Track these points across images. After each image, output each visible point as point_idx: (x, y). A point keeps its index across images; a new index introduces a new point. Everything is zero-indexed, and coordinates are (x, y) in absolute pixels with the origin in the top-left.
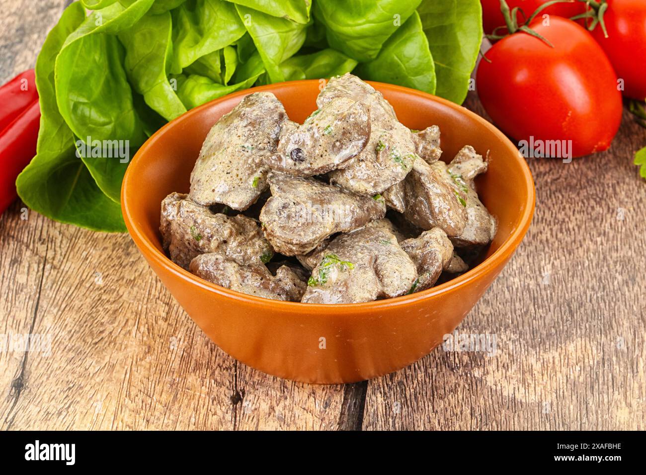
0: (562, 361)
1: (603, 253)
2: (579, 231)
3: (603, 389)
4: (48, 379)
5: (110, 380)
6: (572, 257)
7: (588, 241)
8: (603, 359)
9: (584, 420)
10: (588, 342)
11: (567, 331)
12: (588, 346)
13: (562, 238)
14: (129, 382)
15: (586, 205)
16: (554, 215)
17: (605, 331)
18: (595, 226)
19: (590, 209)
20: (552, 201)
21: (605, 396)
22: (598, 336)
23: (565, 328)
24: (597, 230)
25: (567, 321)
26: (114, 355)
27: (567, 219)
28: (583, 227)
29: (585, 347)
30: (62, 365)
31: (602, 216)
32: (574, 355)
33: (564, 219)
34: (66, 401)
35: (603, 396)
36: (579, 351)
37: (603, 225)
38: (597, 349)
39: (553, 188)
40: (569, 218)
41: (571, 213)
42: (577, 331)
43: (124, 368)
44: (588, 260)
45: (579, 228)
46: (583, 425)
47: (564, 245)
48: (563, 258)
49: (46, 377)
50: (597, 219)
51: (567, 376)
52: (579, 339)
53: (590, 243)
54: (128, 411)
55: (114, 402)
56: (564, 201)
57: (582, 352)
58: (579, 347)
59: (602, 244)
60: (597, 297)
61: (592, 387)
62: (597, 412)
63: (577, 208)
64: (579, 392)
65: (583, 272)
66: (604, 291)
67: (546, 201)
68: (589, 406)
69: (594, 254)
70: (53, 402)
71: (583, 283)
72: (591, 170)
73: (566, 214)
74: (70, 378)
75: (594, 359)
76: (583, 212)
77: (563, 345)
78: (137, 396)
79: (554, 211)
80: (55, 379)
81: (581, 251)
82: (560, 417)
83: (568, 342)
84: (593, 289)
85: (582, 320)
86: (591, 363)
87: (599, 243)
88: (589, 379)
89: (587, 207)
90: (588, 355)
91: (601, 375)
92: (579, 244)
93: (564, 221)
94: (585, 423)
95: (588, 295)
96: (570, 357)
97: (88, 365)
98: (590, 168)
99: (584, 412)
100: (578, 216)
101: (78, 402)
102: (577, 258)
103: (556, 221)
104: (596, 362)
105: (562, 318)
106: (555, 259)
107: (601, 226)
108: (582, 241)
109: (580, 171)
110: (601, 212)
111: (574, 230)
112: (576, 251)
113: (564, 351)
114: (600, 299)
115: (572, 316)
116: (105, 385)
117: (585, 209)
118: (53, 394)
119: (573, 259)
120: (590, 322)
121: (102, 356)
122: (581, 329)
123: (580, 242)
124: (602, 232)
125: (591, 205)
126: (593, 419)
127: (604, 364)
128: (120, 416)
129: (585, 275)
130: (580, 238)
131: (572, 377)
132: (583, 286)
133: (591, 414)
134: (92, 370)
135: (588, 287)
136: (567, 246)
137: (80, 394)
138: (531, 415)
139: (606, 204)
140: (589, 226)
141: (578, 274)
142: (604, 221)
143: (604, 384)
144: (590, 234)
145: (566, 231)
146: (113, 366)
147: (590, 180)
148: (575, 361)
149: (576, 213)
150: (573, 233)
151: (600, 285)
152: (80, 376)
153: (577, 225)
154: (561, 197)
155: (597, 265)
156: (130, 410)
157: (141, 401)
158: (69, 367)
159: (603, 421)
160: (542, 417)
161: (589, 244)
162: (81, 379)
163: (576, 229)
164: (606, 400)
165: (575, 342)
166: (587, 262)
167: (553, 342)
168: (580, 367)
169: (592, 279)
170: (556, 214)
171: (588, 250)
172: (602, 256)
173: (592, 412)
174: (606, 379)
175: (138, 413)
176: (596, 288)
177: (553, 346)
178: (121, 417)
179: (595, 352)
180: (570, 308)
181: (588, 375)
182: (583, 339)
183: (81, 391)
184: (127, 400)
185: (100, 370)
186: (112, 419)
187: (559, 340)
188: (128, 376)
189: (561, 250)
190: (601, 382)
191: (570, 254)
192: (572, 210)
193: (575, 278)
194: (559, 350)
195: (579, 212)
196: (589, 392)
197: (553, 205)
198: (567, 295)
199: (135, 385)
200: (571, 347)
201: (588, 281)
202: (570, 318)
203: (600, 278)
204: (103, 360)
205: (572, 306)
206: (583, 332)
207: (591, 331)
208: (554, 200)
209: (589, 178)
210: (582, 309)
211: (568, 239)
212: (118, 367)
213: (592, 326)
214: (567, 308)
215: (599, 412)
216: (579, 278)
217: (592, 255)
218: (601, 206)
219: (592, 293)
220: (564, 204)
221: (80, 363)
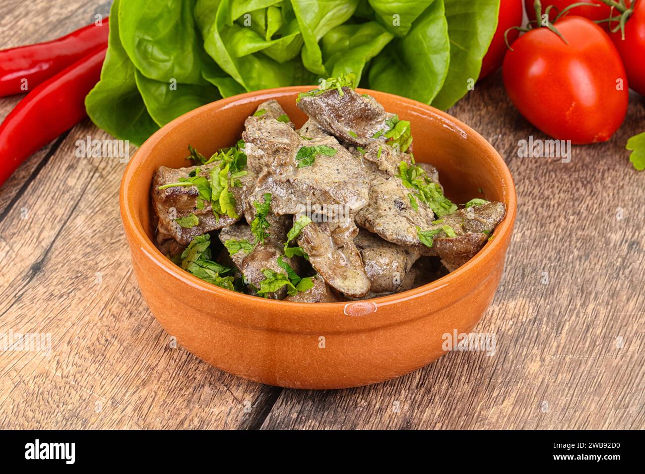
0: (500, 315)
1: (570, 230)
2: (558, 208)
3: (525, 343)
4: (62, 266)
5: (112, 275)
6: (542, 230)
7: (562, 219)
8: (536, 318)
9: (499, 367)
10: (528, 302)
11: (513, 291)
12: (527, 306)
13: (541, 212)
14: (128, 279)
15: (573, 186)
16: (541, 191)
17: (546, 295)
18: (573, 205)
19: (575, 190)
20: (545, 179)
21: (525, 349)
22: (538, 299)
23: (513, 288)
24: (574, 209)
25: (517, 282)
26: (125, 255)
27: (551, 196)
28: (563, 205)
29: (524, 306)
30: (78, 257)
31: (583, 197)
32: (512, 312)
33: (549, 196)
34: (70, 287)
35: (523, 349)
36: (517, 309)
37: (580, 206)
38: (533, 309)
39: (551, 168)
40: (554, 196)
41: (557, 192)
42: (522, 292)
43: (128, 267)
44: (555, 235)
45: (559, 205)
46: (496, 371)
47: (540, 217)
48: (535, 229)
49: (61, 264)
50: (577, 199)
51: (499, 328)
52: (521, 299)
53: (563, 219)
54: (118, 302)
55: (109, 294)
56: (556, 180)
57: (520, 309)
58: (519, 305)
59: (573, 222)
60: (551, 266)
61: (517, 340)
62: (513, 361)
63: (565, 188)
64: (505, 342)
65: (546, 244)
66: (558, 262)
67: (540, 178)
68: (508, 356)
69: (563, 230)
70: (59, 287)
71: (543, 253)
72: (590, 156)
73: (552, 192)
74: (81, 269)
75: (527, 317)
76: (569, 191)
77: (506, 301)
78: (130, 291)
79: (543, 188)
80: (68, 268)
81: (552, 225)
82: (479, 361)
83: (511, 300)
84: (550, 259)
85: (530, 283)
86: (524, 320)
87: (571, 221)
88: (517, 333)
89: (573, 188)
90: (524, 313)
91: (528, 331)
92: (553, 219)
93: (548, 198)
94: (499, 369)
95: (544, 263)
96: (508, 312)
97: (100, 260)
98: (589, 154)
99: (502, 360)
100: (562, 195)
101: (80, 289)
102: (547, 231)
103: (542, 196)
104: (528, 320)
105: (514, 279)
106: (527, 229)
107: (578, 206)
108: (557, 217)
109: (579, 156)
110: (584, 194)
111: (554, 206)
112: (548, 225)
113: (504, 307)
114: (552, 268)
115: (523, 279)
116: (107, 279)
117: (570, 189)
118: (62, 280)
119: (543, 231)
120: (536, 286)
121: (113, 255)
122: (526, 290)
123: (555, 218)
124: (578, 212)
125: (577, 187)
126: (507, 367)
127: (534, 323)
128: (109, 306)
129: (547, 246)
130: (556, 214)
131: (503, 329)
132: (542, 255)
133: (507, 363)
134: (101, 265)
135: (546, 257)
136: (542, 220)
137: (83, 283)
138: (455, 356)
139: (591, 187)
140: (568, 205)
141: (542, 244)
142: (583, 201)
143: (528, 339)
144: (566, 212)
145: (547, 206)
146: (120, 264)
147: (586, 164)
148: (510, 317)
149: (562, 191)
150: (552, 209)
151: (556, 257)
152: (89, 269)
153: (558, 202)
154: (554, 176)
155: (561, 239)
156: (120, 303)
157: (131, 296)
158: (83, 260)
159: (514, 369)
160: (464, 359)
161: (561, 221)
162: (90, 271)
163: (556, 206)
164: (524, 353)
165: (516, 301)
166: (554, 235)
167: (498, 298)
168: (513, 322)
169: (552, 251)
170: (544, 190)
171: (559, 225)
172: (568, 233)
173: (509, 360)
174: (532, 335)
175: (125, 306)
176: (553, 258)
177: (497, 301)
178: (111, 307)
179: (531, 311)
180: (524, 271)
181: (517, 330)
182: (525, 299)
183: (85, 281)
184: (120, 293)
185: (108, 266)
186: (103, 307)
187: (504, 297)
188: (129, 274)
189: (535, 223)
190: (526, 337)
191: (542, 227)
192: (559, 189)
193: (538, 248)
194: (500, 305)
195: (565, 192)
196: (512, 344)
197: (545, 182)
198: (525, 261)
199: (132, 282)
200: (512, 304)
201: (548, 252)
202: (520, 280)
203: (560, 250)
204: (114, 257)
205: (526, 270)
206: (527, 293)
207: (534, 293)
208: (547, 178)
209: (585, 162)
210: (534, 275)
211: (545, 214)
212: (123, 266)
213: (537, 290)
214: (521, 271)
215: (515, 362)
216: (541, 248)
217: (560, 230)
218: (585, 188)
219: (548, 262)
220: (555, 182)
221: (94, 257)
